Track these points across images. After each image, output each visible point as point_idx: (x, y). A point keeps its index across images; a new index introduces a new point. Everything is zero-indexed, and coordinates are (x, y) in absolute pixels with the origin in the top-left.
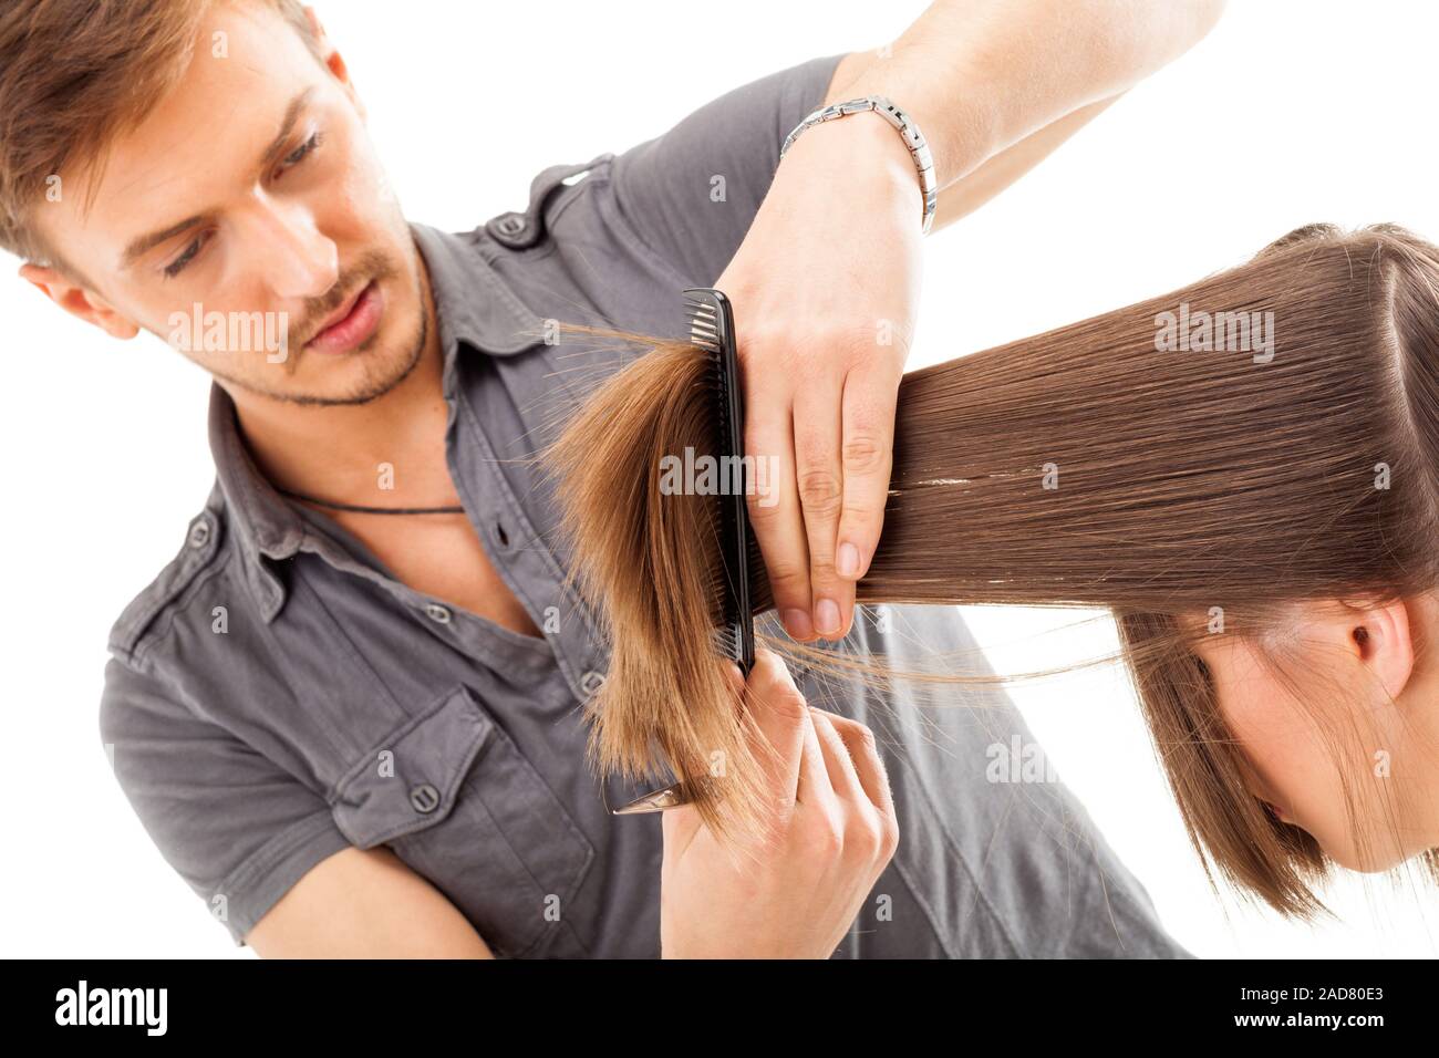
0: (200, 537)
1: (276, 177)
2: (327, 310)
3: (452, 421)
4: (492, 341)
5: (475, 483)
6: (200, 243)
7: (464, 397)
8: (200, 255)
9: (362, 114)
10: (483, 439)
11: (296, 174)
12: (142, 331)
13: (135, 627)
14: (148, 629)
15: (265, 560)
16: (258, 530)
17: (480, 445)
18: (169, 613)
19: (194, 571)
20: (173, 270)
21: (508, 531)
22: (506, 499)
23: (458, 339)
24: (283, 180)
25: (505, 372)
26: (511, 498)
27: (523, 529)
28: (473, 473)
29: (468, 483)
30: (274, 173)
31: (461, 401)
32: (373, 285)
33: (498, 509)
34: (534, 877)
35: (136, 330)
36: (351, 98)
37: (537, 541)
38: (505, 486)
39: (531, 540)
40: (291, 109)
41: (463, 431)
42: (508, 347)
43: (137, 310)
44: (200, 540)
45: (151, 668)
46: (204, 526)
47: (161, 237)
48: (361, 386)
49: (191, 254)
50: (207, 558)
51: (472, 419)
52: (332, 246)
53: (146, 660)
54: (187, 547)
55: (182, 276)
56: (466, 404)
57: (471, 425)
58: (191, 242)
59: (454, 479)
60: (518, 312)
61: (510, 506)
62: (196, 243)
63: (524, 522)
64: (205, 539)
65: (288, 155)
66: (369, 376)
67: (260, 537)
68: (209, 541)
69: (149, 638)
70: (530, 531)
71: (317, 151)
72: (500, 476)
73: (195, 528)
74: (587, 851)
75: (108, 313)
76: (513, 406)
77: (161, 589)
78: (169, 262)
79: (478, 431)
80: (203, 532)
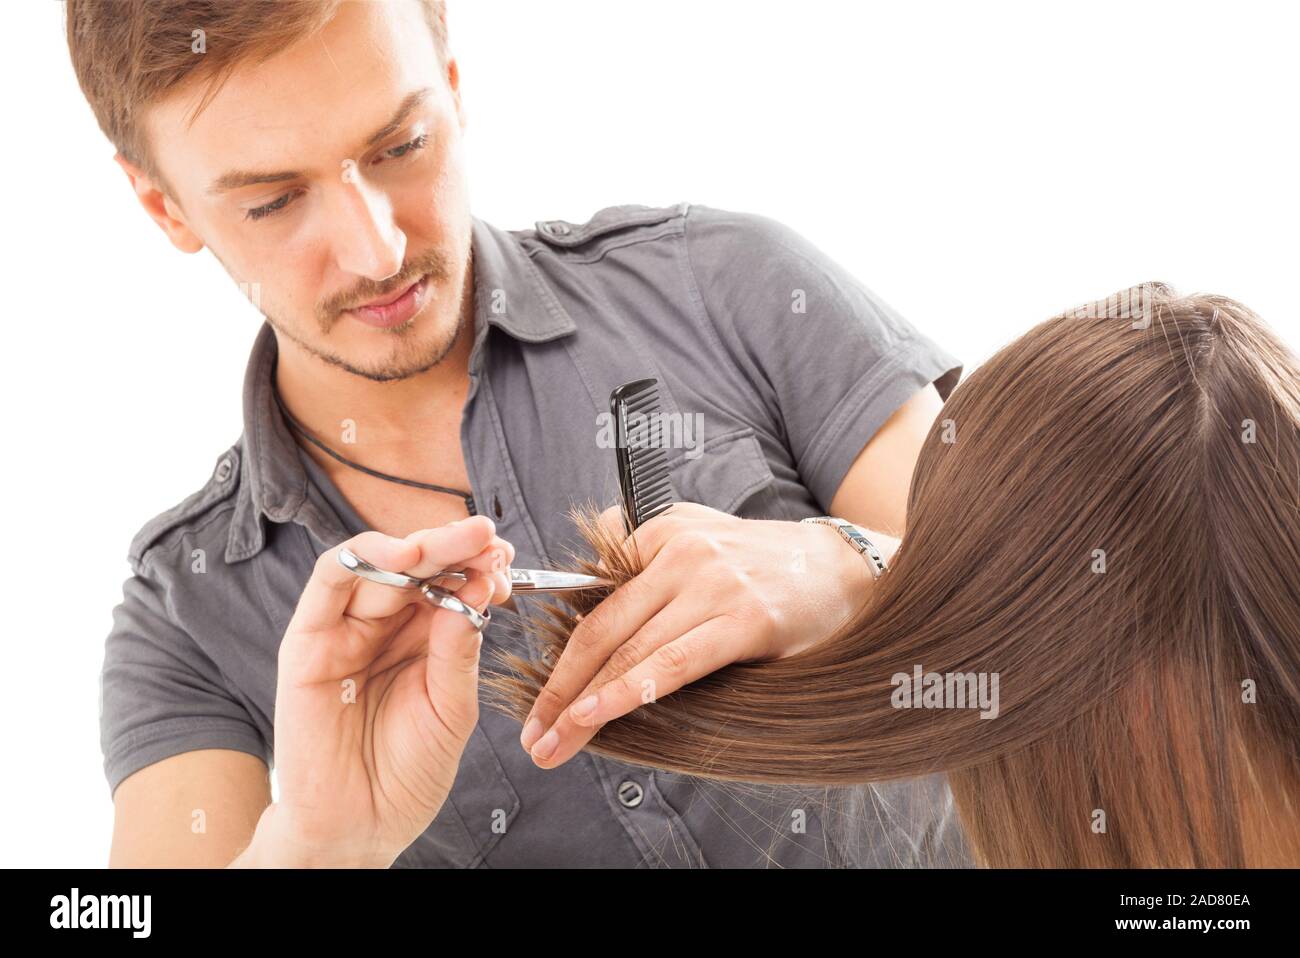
0: (224, 473)
1: (375, 163)
2: (377, 293)
3: (472, 396)
4: (521, 328)
5: (482, 456)
6: (290, 197)
7: (486, 376)
8: (285, 209)
9: (462, 124)
10: (496, 417)
11: (393, 166)
12: (205, 249)
13: (147, 539)
14: (158, 541)
15: (264, 518)
16: (265, 489)
17: (493, 422)
18: (181, 532)
19: (213, 501)
20: (257, 213)
21: (504, 505)
22: (507, 476)
23: (489, 322)
24: (379, 167)
25: (531, 360)
26: (512, 476)
27: (517, 506)
28: (482, 448)
29: (476, 455)
30: (373, 158)
31: (483, 378)
32: (424, 281)
33: (498, 484)
34: (462, 818)
35: (200, 247)
36: (457, 105)
37: (528, 519)
38: (508, 463)
39: (522, 518)
40: (408, 101)
41: (480, 406)
42: (536, 334)
43: (207, 230)
44: (224, 476)
45: (153, 573)
46: (227, 463)
47: (255, 179)
48: (385, 363)
49: (279, 205)
50: (226, 493)
51: (491, 398)
52: (403, 238)
53: (148, 566)
54: (213, 480)
55: (262, 221)
56: (487, 383)
57: (488, 403)
58: (281, 194)
59: (464, 449)
60: (550, 305)
61: (509, 483)
62: (287, 196)
63: (519, 499)
64: (228, 475)
65: (392, 147)
66: (395, 358)
67: (265, 496)
68: (230, 477)
69: (158, 549)
70: (523, 509)
71: (419, 152)
72: (505, 453)
73: (222, 464)
74: (514, 801)
75: (177, 224)
76: (531, 391)
77: (181, 510)
78: (255, 204)
79: (494, 409)
80: (227, 468)
